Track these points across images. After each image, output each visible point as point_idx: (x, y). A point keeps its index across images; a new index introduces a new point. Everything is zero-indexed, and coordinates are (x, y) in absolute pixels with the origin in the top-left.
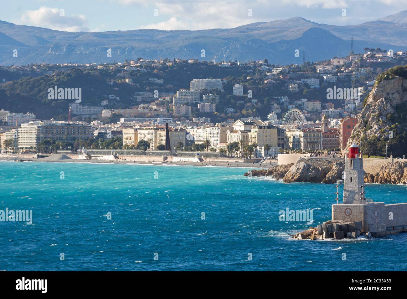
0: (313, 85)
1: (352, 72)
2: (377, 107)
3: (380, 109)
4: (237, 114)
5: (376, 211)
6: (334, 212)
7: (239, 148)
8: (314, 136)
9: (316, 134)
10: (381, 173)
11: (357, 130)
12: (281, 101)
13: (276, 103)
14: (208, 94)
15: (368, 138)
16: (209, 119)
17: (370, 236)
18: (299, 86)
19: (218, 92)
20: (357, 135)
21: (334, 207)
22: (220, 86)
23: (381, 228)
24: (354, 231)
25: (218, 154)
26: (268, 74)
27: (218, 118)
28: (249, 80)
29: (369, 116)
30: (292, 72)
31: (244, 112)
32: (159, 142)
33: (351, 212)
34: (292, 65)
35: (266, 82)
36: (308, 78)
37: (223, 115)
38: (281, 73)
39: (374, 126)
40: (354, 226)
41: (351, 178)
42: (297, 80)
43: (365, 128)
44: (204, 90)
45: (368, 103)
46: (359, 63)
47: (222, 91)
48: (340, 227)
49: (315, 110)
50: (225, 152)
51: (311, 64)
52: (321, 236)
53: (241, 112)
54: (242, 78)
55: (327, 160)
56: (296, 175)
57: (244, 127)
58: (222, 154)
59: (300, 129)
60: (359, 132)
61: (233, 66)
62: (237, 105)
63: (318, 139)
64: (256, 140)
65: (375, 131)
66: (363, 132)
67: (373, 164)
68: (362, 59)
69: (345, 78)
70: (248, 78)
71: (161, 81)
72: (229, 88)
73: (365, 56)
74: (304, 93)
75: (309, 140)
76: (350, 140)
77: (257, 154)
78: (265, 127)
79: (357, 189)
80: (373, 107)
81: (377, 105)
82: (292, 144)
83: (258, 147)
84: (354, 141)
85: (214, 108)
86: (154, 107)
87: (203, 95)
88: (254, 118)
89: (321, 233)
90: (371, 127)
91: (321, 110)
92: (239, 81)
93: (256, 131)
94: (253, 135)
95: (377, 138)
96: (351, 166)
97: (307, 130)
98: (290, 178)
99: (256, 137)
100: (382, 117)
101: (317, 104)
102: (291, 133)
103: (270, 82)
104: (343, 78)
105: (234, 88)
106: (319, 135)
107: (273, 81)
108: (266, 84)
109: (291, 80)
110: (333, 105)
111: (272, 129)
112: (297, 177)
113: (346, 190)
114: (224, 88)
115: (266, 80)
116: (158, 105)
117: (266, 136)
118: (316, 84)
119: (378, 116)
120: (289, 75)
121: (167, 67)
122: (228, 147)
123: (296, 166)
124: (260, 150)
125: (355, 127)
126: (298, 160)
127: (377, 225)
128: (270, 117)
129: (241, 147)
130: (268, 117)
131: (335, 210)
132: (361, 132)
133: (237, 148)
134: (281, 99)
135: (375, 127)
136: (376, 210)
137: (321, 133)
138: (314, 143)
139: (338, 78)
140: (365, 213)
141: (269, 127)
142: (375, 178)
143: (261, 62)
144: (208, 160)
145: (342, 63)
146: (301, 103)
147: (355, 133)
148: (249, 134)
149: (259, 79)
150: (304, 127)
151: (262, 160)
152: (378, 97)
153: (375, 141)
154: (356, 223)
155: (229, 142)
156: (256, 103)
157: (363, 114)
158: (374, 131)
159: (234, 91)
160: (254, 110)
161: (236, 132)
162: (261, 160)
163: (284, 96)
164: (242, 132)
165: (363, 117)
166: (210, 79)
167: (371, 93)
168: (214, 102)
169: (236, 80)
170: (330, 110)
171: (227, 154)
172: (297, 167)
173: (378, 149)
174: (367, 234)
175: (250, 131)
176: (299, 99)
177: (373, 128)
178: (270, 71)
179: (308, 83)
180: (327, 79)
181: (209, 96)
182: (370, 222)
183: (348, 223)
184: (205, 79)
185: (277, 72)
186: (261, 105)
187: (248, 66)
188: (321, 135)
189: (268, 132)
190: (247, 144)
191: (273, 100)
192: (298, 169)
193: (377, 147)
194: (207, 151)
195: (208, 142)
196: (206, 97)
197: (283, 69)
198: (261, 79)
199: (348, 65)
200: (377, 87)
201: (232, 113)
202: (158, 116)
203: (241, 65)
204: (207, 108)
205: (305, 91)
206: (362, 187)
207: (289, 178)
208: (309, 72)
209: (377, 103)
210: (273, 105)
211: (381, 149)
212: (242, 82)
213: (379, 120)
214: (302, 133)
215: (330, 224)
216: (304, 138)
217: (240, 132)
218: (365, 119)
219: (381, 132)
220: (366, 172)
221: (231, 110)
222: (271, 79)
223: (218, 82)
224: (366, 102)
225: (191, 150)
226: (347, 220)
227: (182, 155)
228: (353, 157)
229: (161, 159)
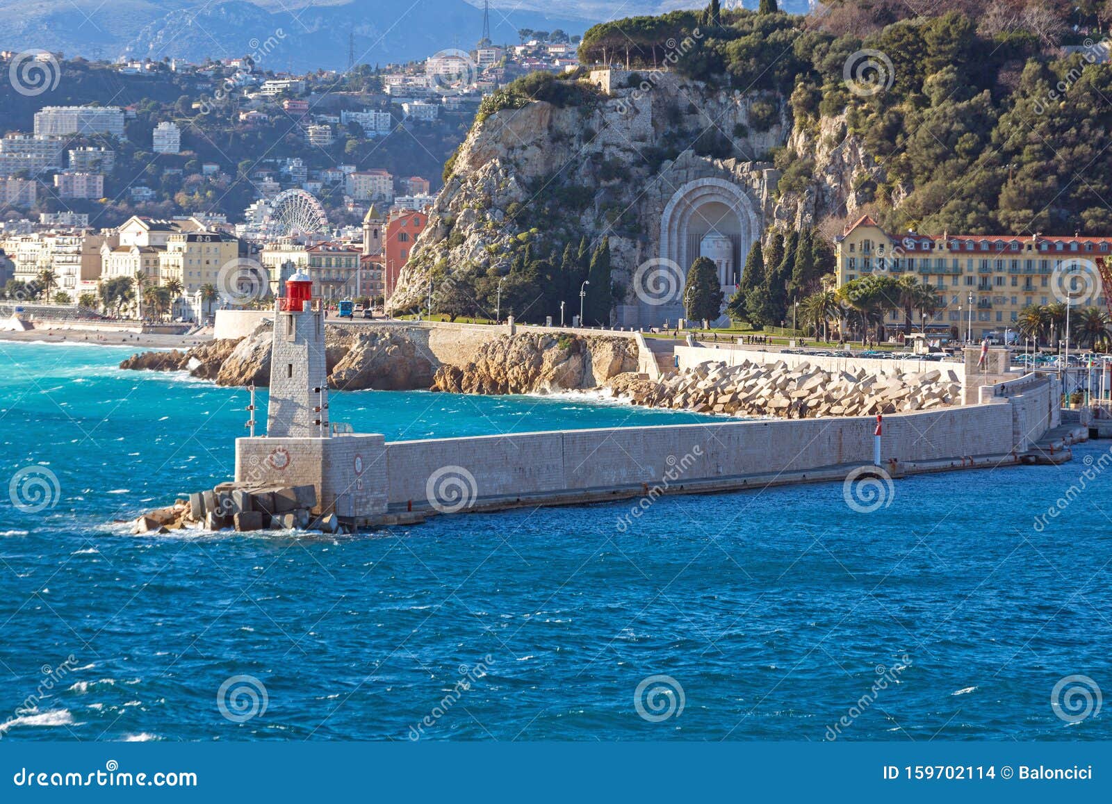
0: (373, 126)
1: (479, 93)
2: (479, 185)
3: (489, 190)
4: (163, 205)
5: (359, 459)
6: (242, 458)
7: (132, 295)
8: (339, 265)
9: (344, 259)
10: (481, 363)
11: (425, 246)
12: (284, 170)
13: (269, 176)
14: (84, 149)
15: (454, 267)
16: (83, 215)
17: (334, 525)
18: (334, 131)
19: (111, 142)
20: (425, 258)
21: (241, 444)
22: (118, 128)
23: (373, 506)
24: (290, 511)
25: (74, 310)
26: (251, 96)
27: (109, 215)
28: (197, 110)
29: (457, 208)
30: (316, 91)
31: (181, 198)
33: (289, 459)
34: (322, 73)
35: (243, 117)
36: (359, 108)
37: (123, 206)
38: (287, 93)
39: (470, 234)
40: (291, 497)
41: (291, 366)
42: (328, 113)
43: (445, 240)
44: (72, 135)
45: (456, 172)
46: (502, 71)
47: (123, 140)
48: (252, 501)
49: (375, 197)
50: (95, 304)
51: (373, 70)
52: (201, 524)
53: (172, 199)
54: (177, 105)
55: (335, 328)
56: (251, 366)
57: (150, 236)
58: (87, 309)
59: (300, 244)
60: (429, 250)
61: (157, 73)
62: (163, 180)
63: (349, 271)
64: (179, 274)
65: (472, 247)
66: (440, 251)
67: (461, 339)
68: (509, 61)
69: (460, 110)
70: (194, 106)
72: (141, 132)
73: (518, 50)
74: (348, 149)
75: (323, 275)
76: (404, 273)
77: (182, 309)
78: (204, 236)
79: (306, 395)
80: (469, 184)
81: (481, 178)
82: (277, 284)
83: (185, 293)
84: (416, 275)
85: (98, 185)
87: (71, 152)
88: (207, 215)
89: (200, 516)
90: (463, 239)
91: (394, 196)
92: (169, 114)
93: (180, 249)
94: (173, 259)
95: (477, 268)
96: (290, 332)
97: (321, 248)
98: (235, 375)
99: (181, 264)
100: (492, 210)
101: (382, 180)
102: (276, 255)
103: (254, 118)
104: (455, 110)
105: (154, 134)
106: (353, 261)
107: (263, 116)
108: (244, 122)
109: (315, 113)
110: (427, 184)
111: (224, 244)
112: (253, 374)
113: (275, 400)
114: (128, 132)
115: (245, 112)
117: (208, 263)
118: (382, 125)
119: (482, 210)
120: (307, 100)
122: (102, 290)
123: (253, 341)
124: (191, 299)
125: (419, 238)
126: (258, 324)
127: (361, 497)
128: (252, 215)
129: (138, 292)
130: (247, 214)
131: (246, 452)
132: (436, 251)
133: (126, 294)
134: (284, 164)
135: (473, 239)
136: (358, 456)
137: (359, 258)
138: (338, 282)
139: (441, 110)
140: (326, 464)
141: (215, 239)
142: (465, 378)
143: (235, 63)
144: (47, 325)
146: (338, 176)
147: (419, 253)
148: (161, 255)
149: (226, 108)
150: (311, 238)
151: (193, 329)
152: (483, 156)
153: (472, 277)
154: (296, 490)
155: (106, 277)
156: (215, 175)
157: (441, 201)
158: (470, 250)
159: (156, 141)
160: (209, 193)
161: (127, 249)
162: (190, 327)
163: (293, 157)
164: (142, 250)
165: (440, 211)
166: (90, 108)
167: (464, 145)
168: (100, 170)
169: (163, 111)
170: (418, 196)
171: (101, 307)
172: (255, 345)
173: (477, 298)
174: (326, 520)
175: (164, 248)
176: (332, 166)
177: (469, 242)
178: (255, 87)
179: (360, 122)
180: (410, 111)
181: (85, 154)
182: (341, 487)
183: (276, 490)
184: (75, 108)
185: (276, 91)
186: (228, 179)
187: (199, 75)
188: (359, 263)
189: (212, 251)
190: (155, 283)
191: (262, 166)
192: (256, 349)
193: (474, 295)
194: (47, 301)
195: (49, 277)
196: (76, 155)
197: (290, 83)
198: (229, 110)
200: (481, 129)
201: (147, 201)
203: (179, 71)
204: (80, 185)
205: (350, 144)
206: (318, 390)
207: (231, 374)
208: (362, 94)
209: (480, 174)
210: (261, 180)
211: (486, 296)
212: (178, 115)
213: (485, 220)
214: (305, 256)
215: (227, 493)
216: (311, 270)
217: (137, 252)
218: (448, 217)
219: (491, 253)
220: (442, 360)
221: (147, 192)
222: (258, 110)
223: (110, 116)
224: (452, 171)
225: (3, 297)
226: (276, 481)
228: (296, 308)
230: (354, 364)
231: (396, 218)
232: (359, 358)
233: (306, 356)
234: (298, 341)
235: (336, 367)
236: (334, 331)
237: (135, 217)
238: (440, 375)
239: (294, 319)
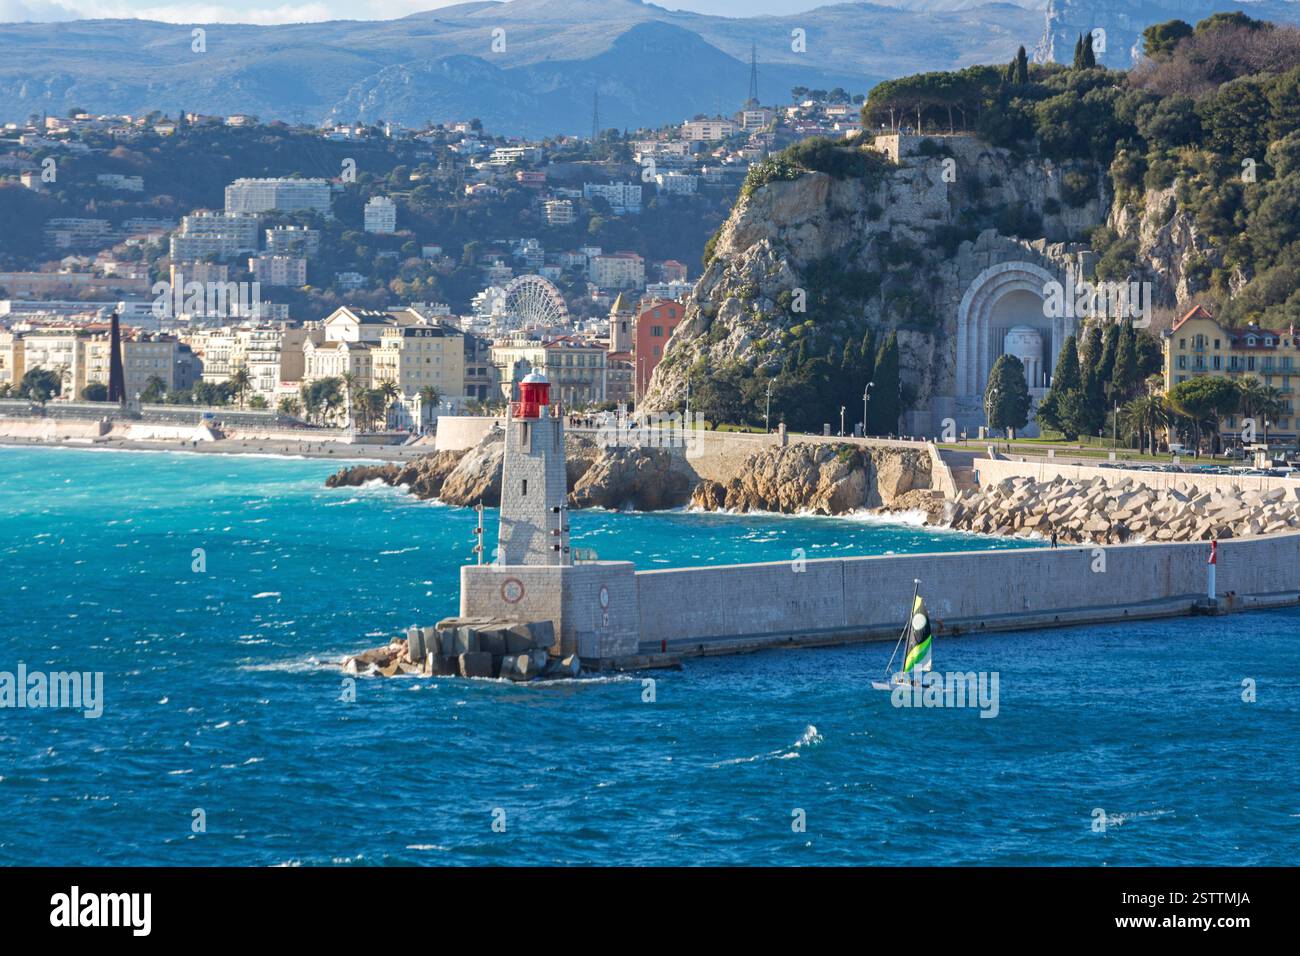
0: (621, 202)
1: (745, 162)
2: (745, 269)
3: (756, 275)
4: (376, 293)
5: (605, 591)
6: (468, 590)
7: (340, 399)
8: (581, 364)
9: (587, 357)
10: (747, 479)
11: (682, 341)
12: (517, 252)
13: (500, 259)
14: (284, 228)
15: (716, 366)
16: (283, 306)
17: (576, 668)
18: (576, 205)
19: (313, 219)
20: (682, 356)
21: (467, 573)
22: (323, 203)
23: (621, 645)
24: (525, 651)
25: (272, 417)
26: (479, 166)
27: (313, 306)
28: (416, 183)
29: (719, 298)
30: (554, 160)
31: (397, 285)
32: (89, 375)
33: (523, 591)
34: (561, 139)
35: (469, 190)
36: (605, 180)
37: (329, 295)
38: (521, 163)
39: (734, 328)
40: (526, 635)
41: (525, 482)
42: (569, 186)
43: (705, 334)
44: (270, 212)
45: (718, 254)
46: (772, 136)
47: (329, 217)
48: (480, 640)
49: (623, 285)
50: (297, 410)
51: (621, 136)
52: (420, 666)
53: (387, 286)
54: (393, 177)
56: (479, 481)
57: (361, 330)
58: (288, 416)
59: (536, 339)
60: (686, 346)
61: (369, 139)
62: (376, 264)
63: (593, 371)
64: (395, 374)
65: (736, 344)
66: (699, 347)
67: (724, 450)
68: (780, 124)
69: (723, 182)
70: (413, 177)
71: (135, 184)
72: (350, 205)
73: (791, 111)
74: (592, 229)
75: (563, 375)
76: (657, 373)
77: (398, 418)
78: (423, 331)
79: (544, 516)
80: (733, 268)
81: (747, 262)
82: (509, 386)
83: (402, 397)
84: (671, 376)
85: (300, 270)
86: (109, 267)
87: (268, 231)
88: (428, 305)
89: (420, 659)
90: (727, 333)
91: (645, 283)
92: (383, 187)
93: (396, 346)
94: (388, 357)
95: (742, 367)
96: (524, 443)
97: (560, 343)
98: (460, 492)
99: (397, 362)
100: (760, 299)
101: (632, 264)
102: (509, 352)
103: (482, 192)
104: (717, 182)
105: (366, 210)
106: (598, 360)
107: (493, 189)
108: (471, 197)
109: (552, 185)
110: (684, 269)
111: (447, 339)
112: (481, 491)
113: (507, 522)
114: (335, 208)
115: (471, 185)
116: (120, 258)
117: (428, 361)
118: (631, 200)
119: (750, 299)
120: (544, 171)
121: (156, 140)
122: (305, 393)
123: (481, 453)
124: (408, 404)
125: (675, 333)
126: (487, 433)
127: (607, 635)
128: (479, 305)
129: (346, 395)
130: (474, 304)
131: (472, 583)
132: (695, 347)
133: (333, 397)
134: (517, 245)
135: (738, 333)
136: (603, 587)
137: (605, 355)
138: (581, 384)
139: (701, 182)
140: (567, 597)
141: (437, 333)
142: (728, 496)
143: (461, 128)
144: (240, 434)
145: (716, 133)
146: (580, 259)
147: (675, 351)
148: (374, 352)
149: (449, 180)
150: (548, 332)
151: (412, 438)
152: (749, 236)
153: (737, 377)
154: (531, 626)
155: (309, 379)
156: (437, 259)
157: (701, 290)
158: (735, 347)
159: (366, 219)
160: (430, 280)
161: (334, 345)
162: (407, 437)
163: (528, 237)
164: (352, 346)
165: (700, 300)
166: (291, 180)
167: (728, 222)
168: (302, 253)
169: (376, 184)
170: (674, 283)
171: (304, 414)
172: (483, 458)
173: (743, 402)
174: (566, 662)
175: (378, 344)
176: (574, 246)
177: (733, 336)
178: (484, 156)
179: (606, 196)
180: (664, 183)
181: (285, 234)
182: (582, 622)
183: (508, 627)
184: (273, 180)
185: (508, 160)
186: (452, 263)
187: (418, 141)
188: (605, 361)
189: (433, 347)
190: (367, 385)
191: (493, 248)
192: (485, 462)
193: (740, 398)
194: (240, 407)
195: (243, 378)
196: (275, 235)
197: (525, 151)
198: (453, 183)
199: (736, 141)
200: (748, 204)
201: (357, 289)
202: (119, 295)
203: (395, 137)
204: (279, 270)
205: (595, 222)
206: (557, 510)
207: (455, 491)
208: (608, 163)
209: (746, 257)
210: (491, 264)
211: (753, 401)
212: (394, 189)
213: (752, 310)
214: (541, 353)
215: (450, 630)
216: (549, 369)
217: (345, 348)
218: (709, 307)
219: (758, 349)
220: (702, 475)
221: (357, 279)
222: (488, 183)
223: (313, 190)
224: (713, 253)
225: (189, 401)
226: (508, 617)
227: (156, 418)
228: (531, 414)
229: (92, 429)
230: (599, 479)
231: (649, 309)
232: (605, 473)
233: (543, 470)
234: (533, 453)
235: (578, 483)
236: (576, 442)
237: (343, 308)
238: (699, 493)
239: (529, 427)
